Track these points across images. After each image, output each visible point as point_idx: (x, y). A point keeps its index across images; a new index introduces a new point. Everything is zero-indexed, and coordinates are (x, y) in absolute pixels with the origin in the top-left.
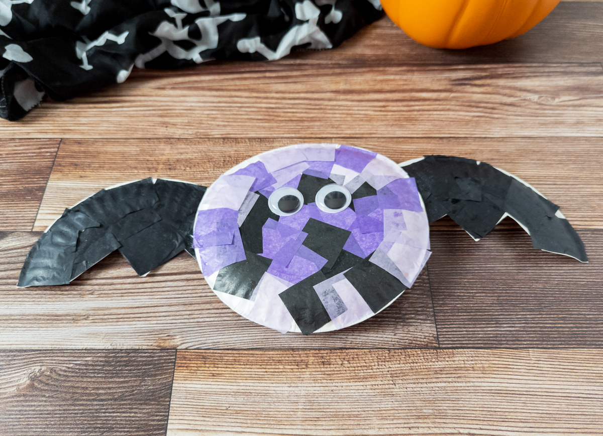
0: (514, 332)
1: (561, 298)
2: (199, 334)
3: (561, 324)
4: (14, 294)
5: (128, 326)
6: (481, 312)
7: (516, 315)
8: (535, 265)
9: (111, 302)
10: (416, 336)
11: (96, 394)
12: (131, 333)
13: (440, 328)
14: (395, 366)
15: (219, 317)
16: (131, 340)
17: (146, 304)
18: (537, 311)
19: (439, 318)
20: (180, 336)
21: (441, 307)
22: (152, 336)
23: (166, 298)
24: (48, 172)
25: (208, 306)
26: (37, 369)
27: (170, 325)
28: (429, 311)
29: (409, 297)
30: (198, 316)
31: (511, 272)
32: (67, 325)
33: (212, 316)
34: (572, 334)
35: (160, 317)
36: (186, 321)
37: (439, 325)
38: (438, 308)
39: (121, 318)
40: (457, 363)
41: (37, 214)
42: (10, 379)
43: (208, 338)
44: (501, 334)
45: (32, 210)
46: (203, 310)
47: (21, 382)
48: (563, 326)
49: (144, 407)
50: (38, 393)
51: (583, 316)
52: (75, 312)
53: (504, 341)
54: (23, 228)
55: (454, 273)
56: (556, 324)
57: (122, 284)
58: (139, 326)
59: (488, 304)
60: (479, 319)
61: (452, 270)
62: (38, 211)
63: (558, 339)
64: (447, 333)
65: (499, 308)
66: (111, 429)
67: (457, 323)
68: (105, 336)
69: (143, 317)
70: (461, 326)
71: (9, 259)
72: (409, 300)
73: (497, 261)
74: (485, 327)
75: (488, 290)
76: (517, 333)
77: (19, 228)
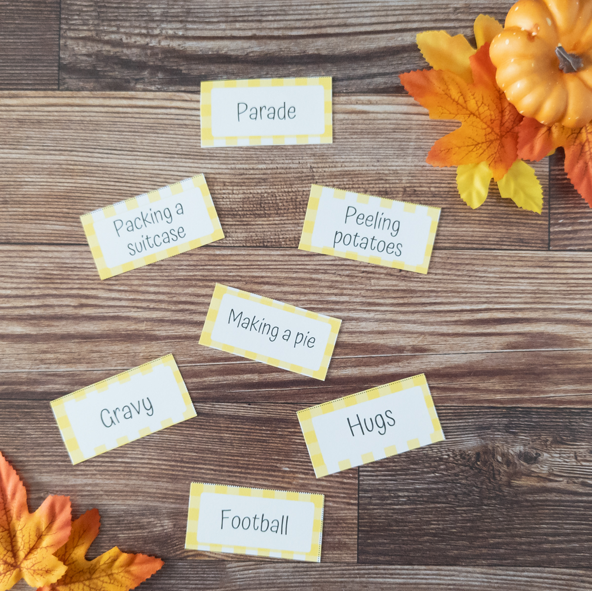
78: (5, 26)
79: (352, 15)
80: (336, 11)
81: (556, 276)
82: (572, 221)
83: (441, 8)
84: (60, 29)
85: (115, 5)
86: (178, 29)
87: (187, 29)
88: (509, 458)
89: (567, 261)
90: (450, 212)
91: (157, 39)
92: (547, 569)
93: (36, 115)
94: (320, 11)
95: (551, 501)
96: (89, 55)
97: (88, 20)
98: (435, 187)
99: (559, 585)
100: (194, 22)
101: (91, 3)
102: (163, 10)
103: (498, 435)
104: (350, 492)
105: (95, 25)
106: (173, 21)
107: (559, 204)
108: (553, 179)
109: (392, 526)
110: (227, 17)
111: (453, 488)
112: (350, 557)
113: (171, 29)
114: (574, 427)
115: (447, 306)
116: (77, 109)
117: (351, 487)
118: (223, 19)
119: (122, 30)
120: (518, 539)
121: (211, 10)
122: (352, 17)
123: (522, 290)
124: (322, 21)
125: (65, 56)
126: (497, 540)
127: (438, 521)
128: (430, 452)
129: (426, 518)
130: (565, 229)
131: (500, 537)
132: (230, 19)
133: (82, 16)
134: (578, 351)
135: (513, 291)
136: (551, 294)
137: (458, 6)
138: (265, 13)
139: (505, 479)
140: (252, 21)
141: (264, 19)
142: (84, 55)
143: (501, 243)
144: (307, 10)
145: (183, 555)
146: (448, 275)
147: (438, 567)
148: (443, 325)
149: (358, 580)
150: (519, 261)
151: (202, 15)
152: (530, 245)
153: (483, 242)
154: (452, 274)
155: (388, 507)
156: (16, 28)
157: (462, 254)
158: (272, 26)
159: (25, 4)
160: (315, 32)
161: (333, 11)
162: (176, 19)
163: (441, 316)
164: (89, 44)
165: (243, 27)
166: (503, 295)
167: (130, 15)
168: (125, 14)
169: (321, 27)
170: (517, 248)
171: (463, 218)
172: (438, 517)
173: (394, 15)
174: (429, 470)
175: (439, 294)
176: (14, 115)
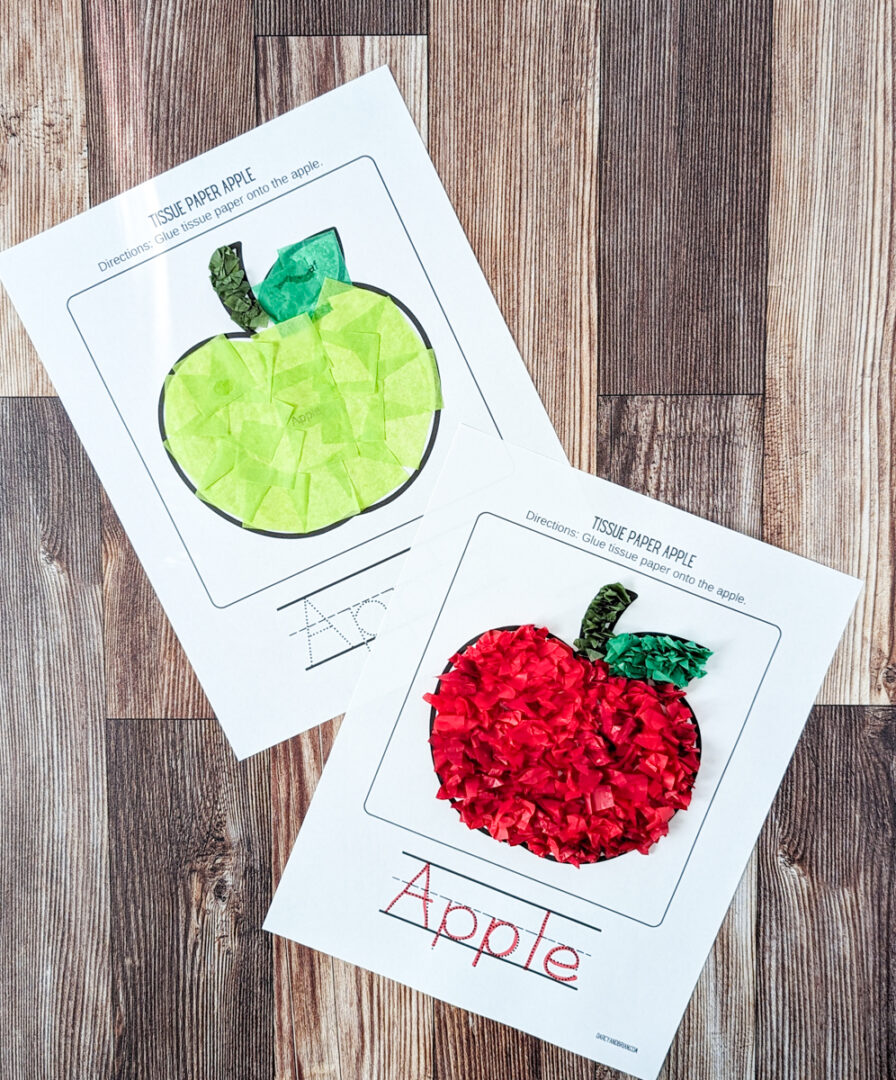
0: (747, 299)
1: (702, 229)
3: (736, 239)
6: (719, 335)
7: (723, 292)
8: (654, 251)
10: (748, 421)
11: (811, 787)
13: (739, 390)
14: (784, 450)
18: (719, 264)
19: (725, 389)
21: (711, 385)
26: (780, 859)
28: (716, 401)
29: (696, 422)
31: (664, 285)
34: (751, 227)
37: (734, 391)
38: (712, 389)
40: (782, 376)
42: (791, 886)
44: (749, 316)
47: (795, 873)
48: (739, 236)
49: (825, 734)
50: (808, 851)
51: (727, 208)
53: (757, 313)
56: (736, 245)
63: (756, 247)
64: (745, 383)
65: (714, 312)
66: (849, 766)
67: (732, 367)
70: (736, 364)
72: (700, 424)
73: (646, 300)
74: (739, 334)
75: (688, 321)
76: (747, 296)
78: (670, 334)
84: (666, 396)
85: (692, 454)
88: (219, 869)
92: (109, 907)
93: (570, 371)
95: (178, 912)
96: (636, 428)
97: (676, 425)
99: (94, 921)
101: (694, 429)
103: (242, 860)
104: (179, 710)
105: (671, 434)
109: (146, 753)
111: (187, 814)
112: (113, 711)
116: (578, 417)
117: (184, 713)
119: (664, 463)
120: (137, 880)
125: (634, 403)
126: (136, 858)
127: (153, 799)
128: (223, 791)
129: (156, 787)
131: (140, 862)
133: (681, 419)
139: (198, 866)
142: (637, 422)
145: (106, 540)
149: (90, 720)
155: (165, 750)
156: (668, 346)
159: (694, 355)
164: (649, 428)
167: (681, 471)
168: (682, 466)
172: (157, 800)
174: (205, 790)
176: (570, 348)
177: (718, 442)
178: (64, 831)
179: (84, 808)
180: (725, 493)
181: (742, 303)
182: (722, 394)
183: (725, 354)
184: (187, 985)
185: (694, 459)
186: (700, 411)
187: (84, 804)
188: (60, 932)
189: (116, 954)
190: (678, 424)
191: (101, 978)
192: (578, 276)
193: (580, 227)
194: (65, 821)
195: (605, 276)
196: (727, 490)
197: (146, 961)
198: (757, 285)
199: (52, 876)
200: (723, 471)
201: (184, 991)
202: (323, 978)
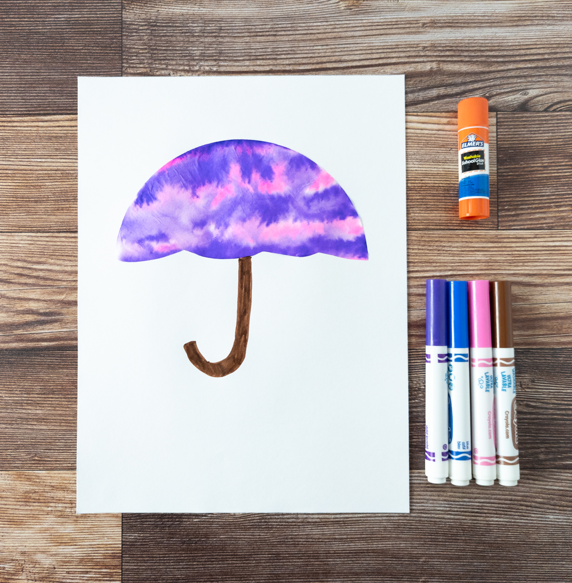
0: (56, 13)
1: (8, 44)
2: (324, 11)
3: (15, 21)
4: (494, 46)
5: (387, 17)
6: (81, 31)
7: (51, 29)
8: (23, 77)
9: (406, 40)
10: (140, 10)
12: (383, 11)
13: (119, 17)
15: (309, 26)
16: (382, 6)
17: (375, 38)
18: (32, 32)
19: (118, 26)
20: (340, 9)
21: (115, 36)
22: (365, 9)
23: (357, 44)
24: (500, 183)
25: (320, 36)
27: (350, 19)
28: (126, 32)
29: (141, 45)
30: (327, 27)
31: (46, 70)
32: (439, 19)
33: (315, 27)
34: (8, 12)
35: (361, 26)
36: (338, 23)
37: (120, 20)
38: (118, 35)
39: (394, 25)
41: (497, 132)
43: (317, 7)
44: (68, 11)
45: (504, 136)
46: (325, 33)
48: (14, 19)
52: (435, 30)
53: (66, 6)
54: (506, 116)
55: (98, 69)
56: (19, 21)
57: (400, 57)
58: (377, 18)
59: (73, 39)
60: (83, 25)
61: (100, 72)
62: (497, 135)
64: (114, 12)
65: (65, 35)
67: (103, 22)
68: (405, 9)
69: (375, 26)
70: (101, 19)
71: (509, 82)
72: (142, 43)
73: (56, 82)
74: (81, 17)
75: (71, 52)
76: (54, 13)
77: (510, 116)
79: (346, 53)
80: (333, 50)
81: (504, 249)
82: (515, 207)
83: (413, 47)
84: (123, 67)
85: (164, 48)
86: (212, 66)
87: (220, 66)
89: (512, 238)
90: (423, 202)
91: (197, 74)
94: (321, 51)
97: (143, 59)
98: (411, 183)
100: (226, 60)
101: (146, 47)
102: (201, 52)
105: (149, 63)
106: (209, 60)
107: (505, 195)
108: (500, 176)
110: (250, 56)
113: (207, 66)
114: (520, 363)
115: (422, 273)
118: (247, 58)
119: (170, 67)
121: (238, 51)
122: (346, 55)
123: (478, 260)
124: (323, 58)
127: (418, 436)
130: (510, 213)
132: (252, 58)
133: (139, 56)
134: (521, 306)
135: (472, 261)
136: (500, 262)
137: (426, 45)
138: (279, 53)
140: (269, 59)
141: (279, 57)
143: (462, 225)
144: (311, 50)
146: (422, 249)
147: (418, 471)
148: (419, 288)
150: (476, 238)
151: (231, 55)
152: (484, 226)
153: (448, 224)
154: (425, 249)
156: (88, 66)
157: (433, 234)
158: (284, 63)
160: (318, 66)
161: (331, 51)
162: (211, 58)
163: (418, 281)
165: (263, 64)
166: (464, 264)
167: (176, 55)
168: (172, 55)
169: (322, 63)
170: (474, 228)
171: (433, 206)
172: (418, 433)
173: (377, 53)
175: (416, 264)
177: (155, 30)
178: (442, 502)
179: (425, 487)
180: (191, 25)
181: (59, 16)
182: (122, 28)
183: (94, 27)
184: (558, 412)
185: (167, 46)
186: (134, 43)
187: (422, 487)
188: (521, 507)
189: (536, 466)
190: (143, 58)
191: (555, 477)
192: (40, 129)
193: (6, 128)
194: (435, 502)
195: (40, 110)
196: (189, 23)
197: (541, 443)
198: (47, 6)
199: (477, 512)
200: (176, 26)
201: (563, 415)
202: (551, 311)
